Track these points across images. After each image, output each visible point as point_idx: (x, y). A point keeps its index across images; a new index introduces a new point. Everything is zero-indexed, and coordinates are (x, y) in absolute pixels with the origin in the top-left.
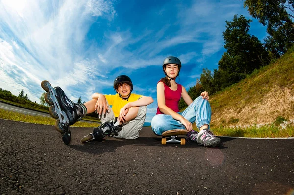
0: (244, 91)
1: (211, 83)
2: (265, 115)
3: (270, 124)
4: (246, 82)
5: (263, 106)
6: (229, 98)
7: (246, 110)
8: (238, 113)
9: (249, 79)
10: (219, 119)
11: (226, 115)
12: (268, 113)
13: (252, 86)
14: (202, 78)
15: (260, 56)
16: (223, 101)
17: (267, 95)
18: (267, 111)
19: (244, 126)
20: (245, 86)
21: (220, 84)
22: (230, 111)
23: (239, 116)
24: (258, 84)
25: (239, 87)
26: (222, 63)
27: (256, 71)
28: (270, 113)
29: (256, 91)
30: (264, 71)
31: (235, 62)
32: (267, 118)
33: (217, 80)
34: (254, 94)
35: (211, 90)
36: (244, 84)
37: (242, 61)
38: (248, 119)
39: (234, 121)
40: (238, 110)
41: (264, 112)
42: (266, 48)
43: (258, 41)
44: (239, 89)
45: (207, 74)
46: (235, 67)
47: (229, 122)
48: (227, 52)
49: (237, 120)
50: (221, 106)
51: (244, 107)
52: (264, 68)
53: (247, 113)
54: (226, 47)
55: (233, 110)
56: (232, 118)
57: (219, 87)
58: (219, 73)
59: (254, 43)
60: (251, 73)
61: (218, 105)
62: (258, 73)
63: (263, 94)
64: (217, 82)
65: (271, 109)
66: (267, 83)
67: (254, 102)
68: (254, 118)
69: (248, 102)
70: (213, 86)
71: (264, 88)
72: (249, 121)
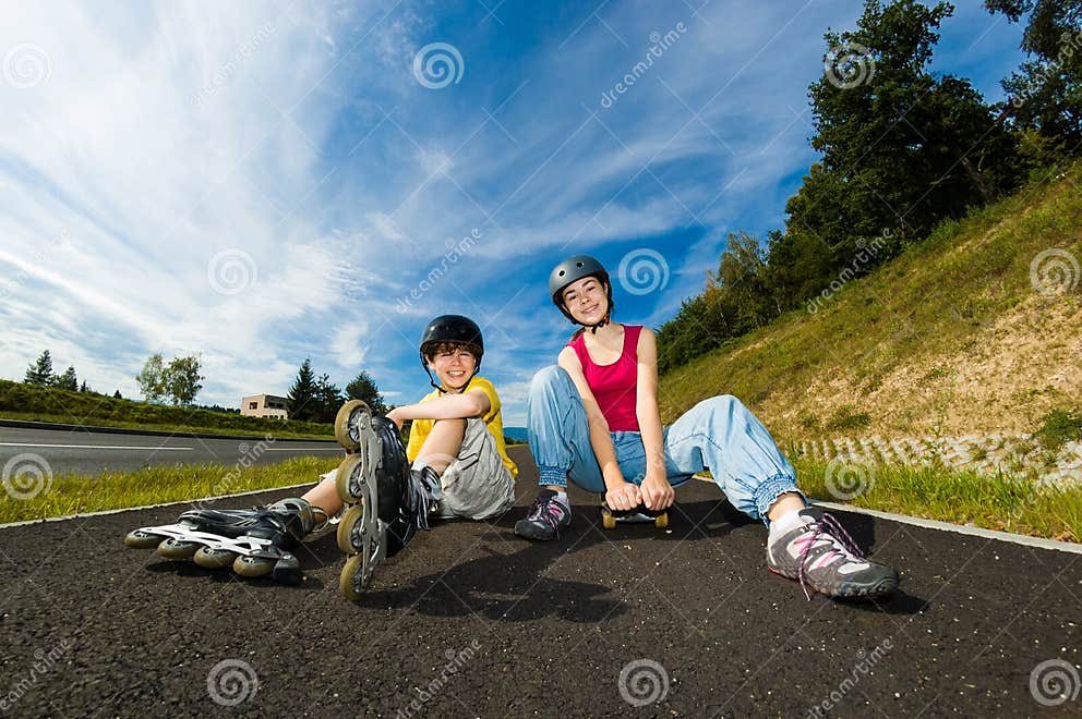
0: (889, 307)
1: (758, 284)
2: (989, 403)
3: (1013, 440)
4: (901, 274)
5: (980, 368)
6: (829, 334)
7: (900, 380)
8: (865, 393)
9: (916, 262)
10: (794, 413)
11: (819, 399)
12: (1005, 395)
13: (926, 286)
14: (728, 267)
15: (974, 161)
16: (807, 345)
17: (1000, 324)
18: (996, 385)
19: (894, 443)
20: (895, 291)
21: (792, 284)
22: (834, 383)
23: (871, 403)
24: (957, 278)
25: (871, 292)
26: (803, 208)
27: (949, 226)
28: (1014, 396)
29: (946, 306)
30: (990, 223)
31: (854, 197)
32: (999, 415)
33: (783, 270)
34: (935, 320)
35: (759, 307)
36: (893, 279)
37: (887, 191)
38: (909, 415)
39: (850, 422)
40: (865, 382)
41: (981, 392)
42: (1011, 120)
43: (971, 95)
44: (870, 301)
45: (742, 252)
46: (856, 217)
47: (831, 427)
48: (821, 163)
49: (864, 419)
50: (798, 367)
51: (889, 369)
52: (991, 210)
53: (906, 394)
54: (818, 144)
55: (844, 382)
56: (843, 411)
57: (789, 295)
58: (790, 243)
59: (946, 110)
60: (925, 234)
61: (789, 362)
62: (956, 233)
63: (975, 318)
64: (781, 277)
65: (1016, 378)
66: (998, 273)
67: (935, 351)
68: (934, 413)
69: (907, 348)
70: (767, 292)
71: (985, 295)
72: (915, 423)
